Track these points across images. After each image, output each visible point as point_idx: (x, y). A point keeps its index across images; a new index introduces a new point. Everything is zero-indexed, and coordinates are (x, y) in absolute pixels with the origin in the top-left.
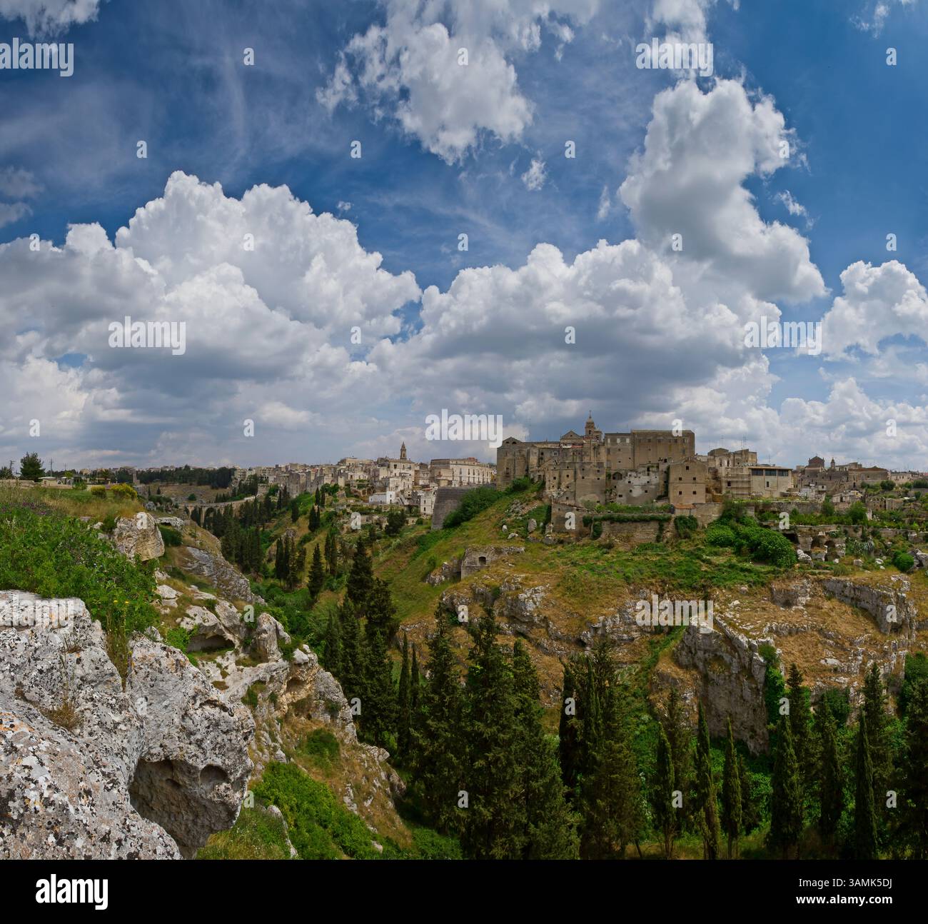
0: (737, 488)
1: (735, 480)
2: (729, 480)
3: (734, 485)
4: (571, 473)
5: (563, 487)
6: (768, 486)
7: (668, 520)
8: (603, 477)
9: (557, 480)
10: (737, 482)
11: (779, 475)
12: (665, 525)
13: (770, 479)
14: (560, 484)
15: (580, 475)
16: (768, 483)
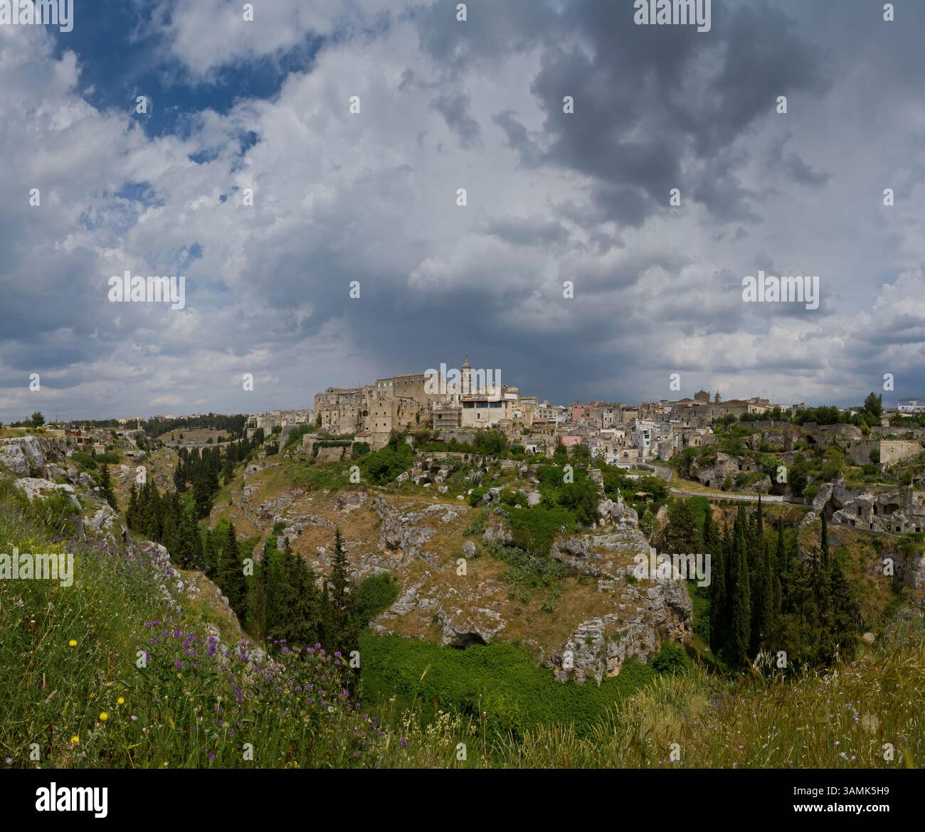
0: (446, 420)
1: (444, 413)
2: (439, 413)
3: (443, 418)
4: (337, 412)
5: (332, 423)
6: (479, 417)
7: (350, 444)
8: (356, 414)
9: (329, 418)
10: (446, 414)
11: (491, 407)
12: (347, 449)
13: (482, 411)
14: (330, 420)
15: (342, 414)
16: (479, 414)
